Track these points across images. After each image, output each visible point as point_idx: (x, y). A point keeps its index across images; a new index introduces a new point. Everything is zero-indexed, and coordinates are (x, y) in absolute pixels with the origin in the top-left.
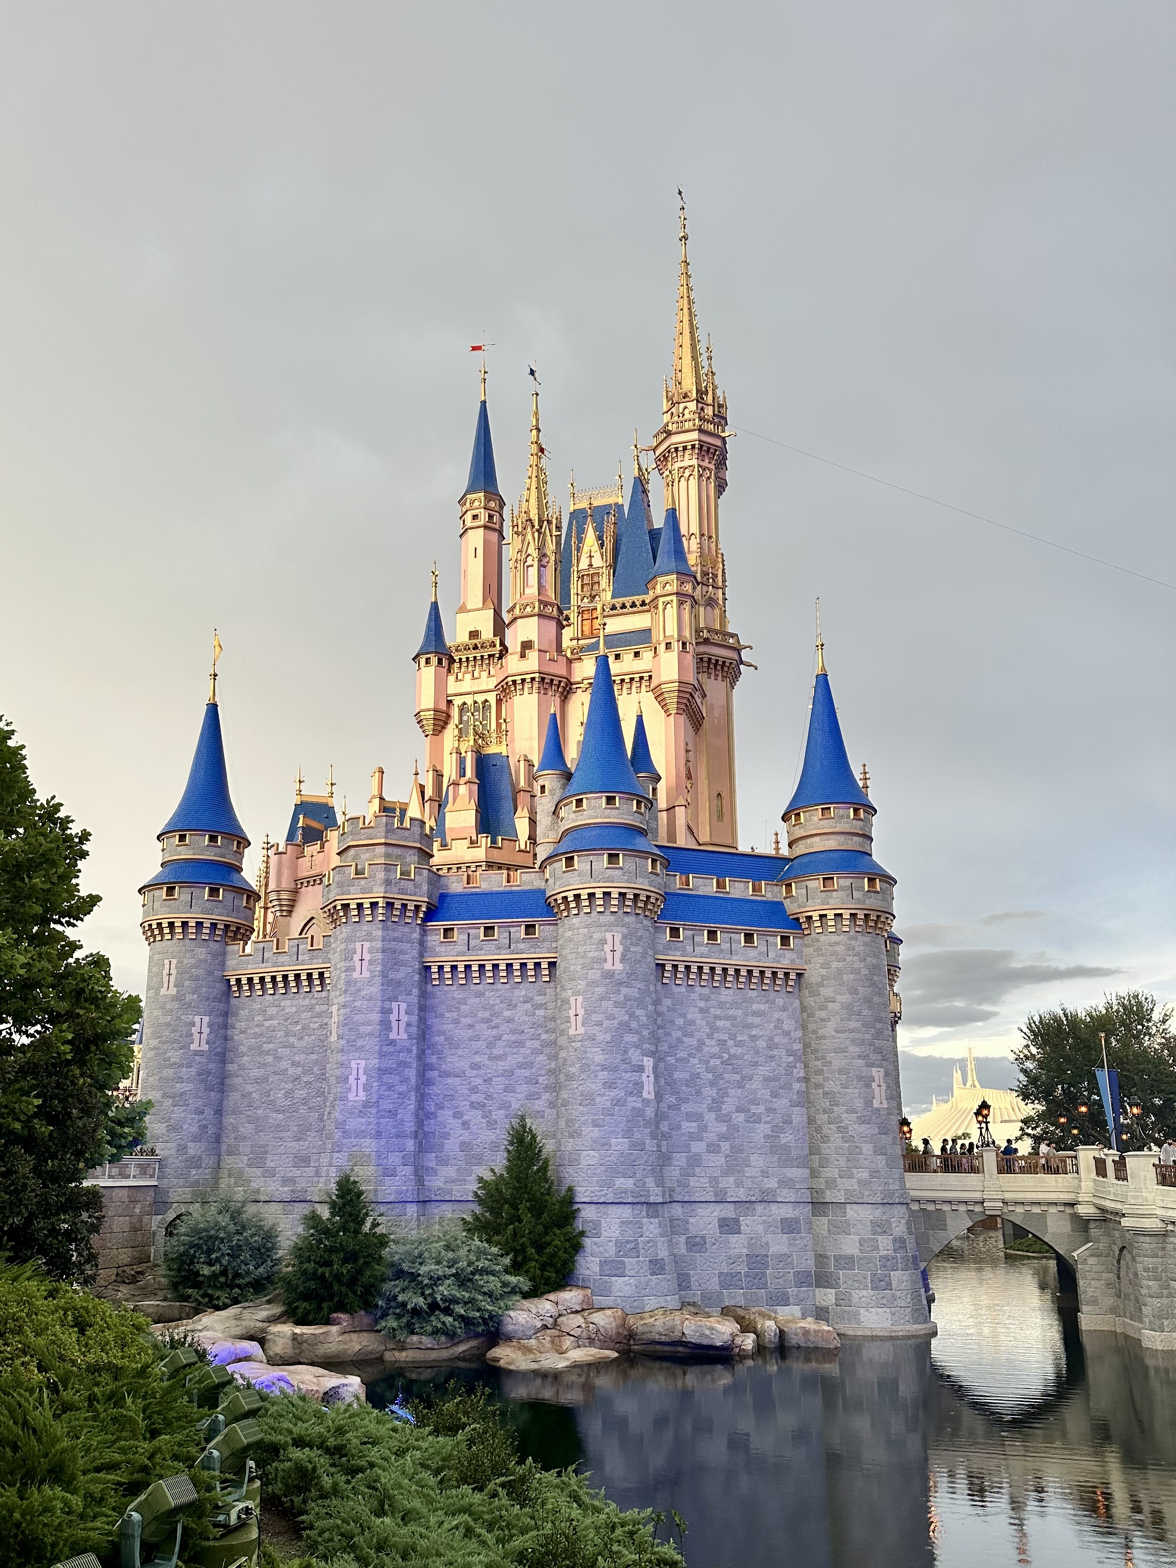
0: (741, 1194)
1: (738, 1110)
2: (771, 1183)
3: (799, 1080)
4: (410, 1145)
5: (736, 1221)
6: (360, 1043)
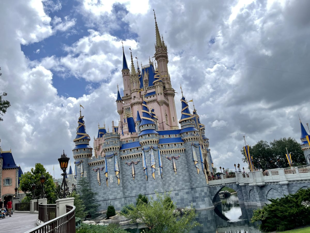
0: (178, 189)
2: (184, 186)
3: (187, 168)
4: (122, 188)
5: (178, 193)
6: (111, 172)
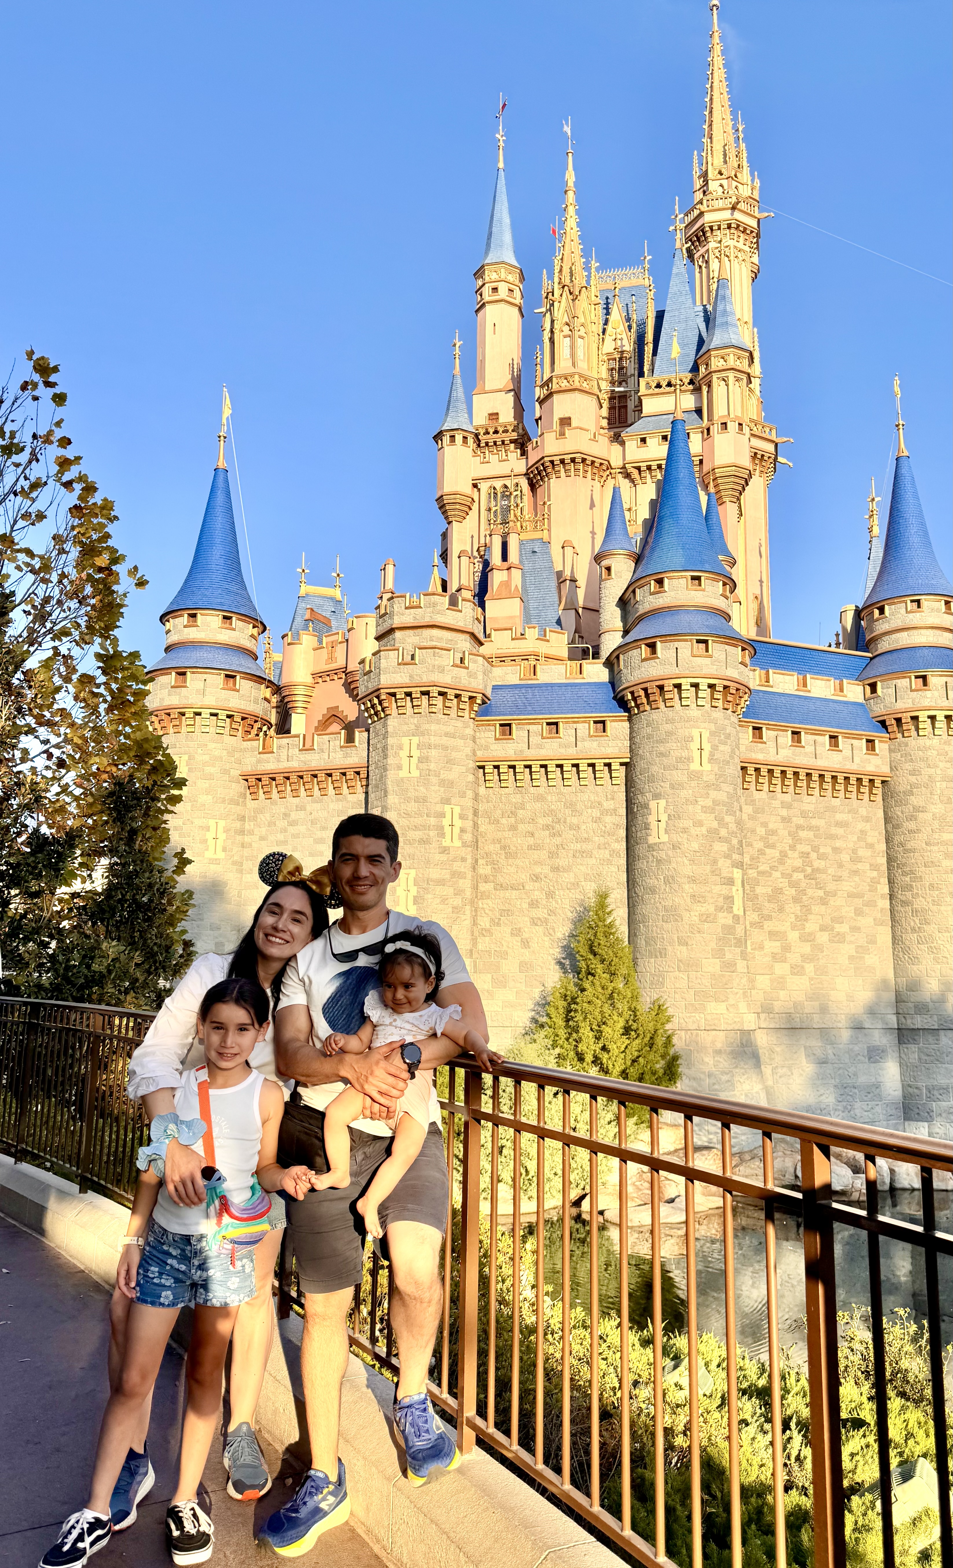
0: (827, 1020)
3: (885, 896)
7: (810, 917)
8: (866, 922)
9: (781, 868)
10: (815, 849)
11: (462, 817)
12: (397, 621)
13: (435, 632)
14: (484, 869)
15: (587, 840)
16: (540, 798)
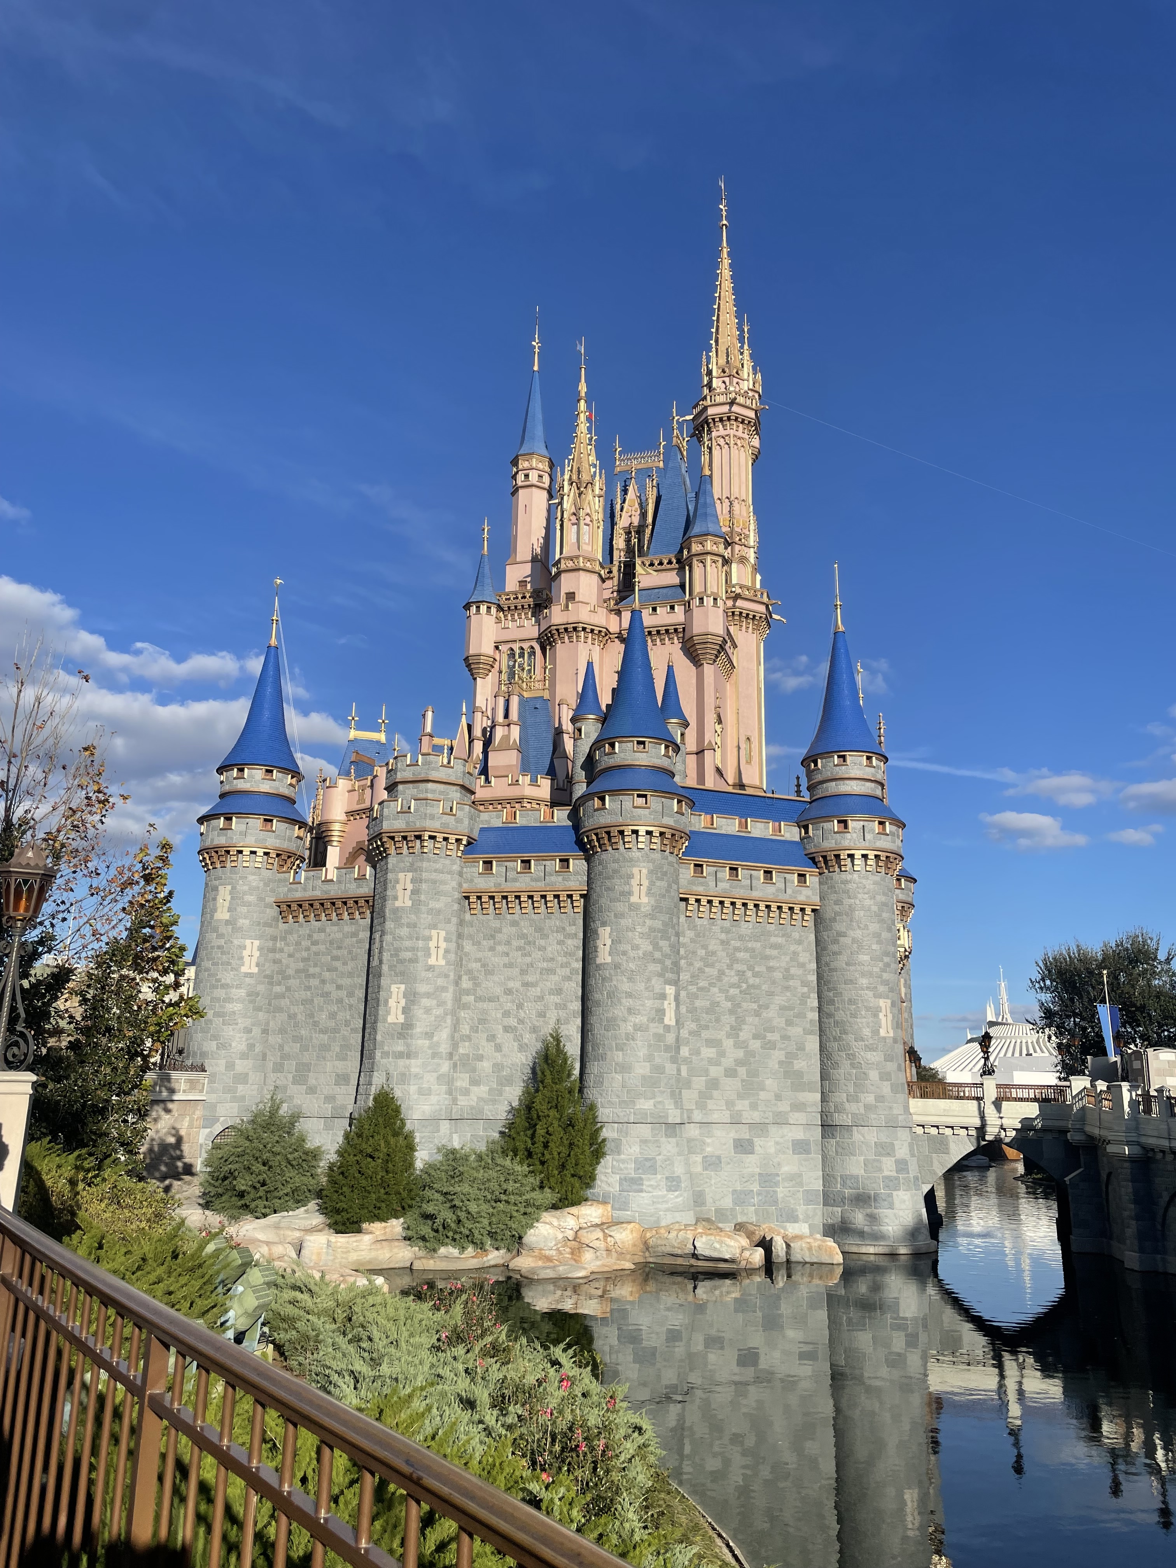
0: (757, 1116)
1: (756, 1037)
2: (784, 1107)
3: (814, 1009)
4: (445, 1065)
5: (750, 1142)
6: (401, 968)
7: (744, 1027)
8: (796, 1031)
9: (719, 984)
10: (751, 968)
11: (446, 940)
12: (399, 776)
13: (430, 785)
14: (466, 984)
15: (552, 959)
16: (514, 924)
